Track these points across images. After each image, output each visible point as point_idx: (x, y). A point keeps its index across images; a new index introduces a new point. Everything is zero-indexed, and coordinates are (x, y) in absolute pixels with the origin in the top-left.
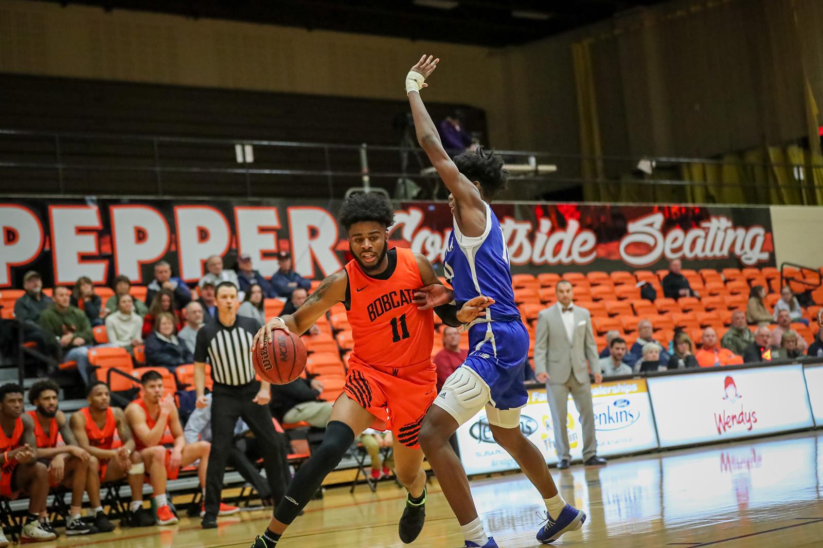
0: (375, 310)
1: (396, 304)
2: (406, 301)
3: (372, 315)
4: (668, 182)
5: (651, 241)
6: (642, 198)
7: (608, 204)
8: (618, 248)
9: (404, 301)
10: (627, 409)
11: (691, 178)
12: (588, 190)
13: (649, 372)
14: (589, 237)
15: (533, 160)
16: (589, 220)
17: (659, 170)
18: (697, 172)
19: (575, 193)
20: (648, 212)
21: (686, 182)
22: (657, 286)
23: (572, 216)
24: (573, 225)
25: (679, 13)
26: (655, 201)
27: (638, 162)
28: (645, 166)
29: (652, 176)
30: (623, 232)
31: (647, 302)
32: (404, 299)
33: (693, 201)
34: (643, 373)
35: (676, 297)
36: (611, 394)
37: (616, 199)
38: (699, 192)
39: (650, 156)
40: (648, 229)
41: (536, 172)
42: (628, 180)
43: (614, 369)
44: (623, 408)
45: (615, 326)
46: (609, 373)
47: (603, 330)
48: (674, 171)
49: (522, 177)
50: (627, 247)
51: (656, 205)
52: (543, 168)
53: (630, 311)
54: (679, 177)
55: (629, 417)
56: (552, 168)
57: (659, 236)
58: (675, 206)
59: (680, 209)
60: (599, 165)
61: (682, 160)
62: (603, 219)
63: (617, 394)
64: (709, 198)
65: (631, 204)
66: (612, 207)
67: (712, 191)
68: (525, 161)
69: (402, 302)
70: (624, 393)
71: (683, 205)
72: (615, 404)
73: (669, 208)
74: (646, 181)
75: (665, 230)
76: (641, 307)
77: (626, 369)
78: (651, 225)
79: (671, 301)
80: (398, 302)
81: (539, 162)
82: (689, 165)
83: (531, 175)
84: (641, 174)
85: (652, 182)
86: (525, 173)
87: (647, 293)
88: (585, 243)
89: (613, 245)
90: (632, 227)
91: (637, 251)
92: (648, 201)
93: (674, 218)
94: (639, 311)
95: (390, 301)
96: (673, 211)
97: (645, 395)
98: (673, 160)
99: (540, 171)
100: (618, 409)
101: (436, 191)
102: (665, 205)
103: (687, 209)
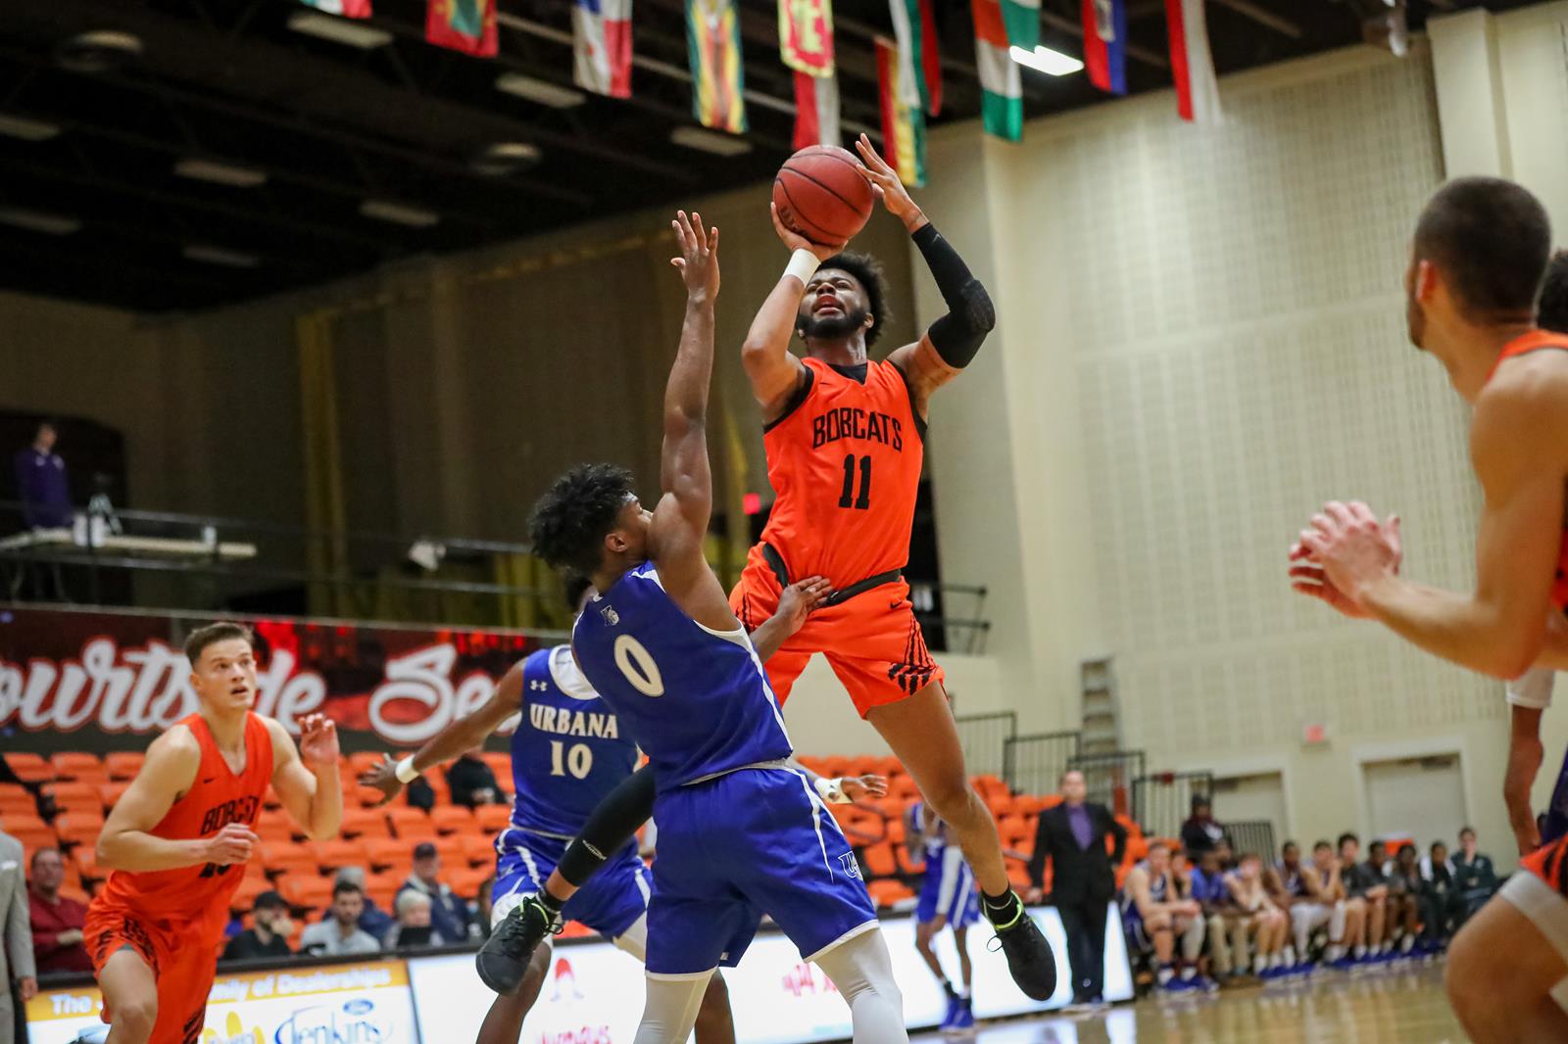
0: (825, 428)
1: (859, 433)
2: (878, 434)
3: (820, 435)
4: (464, 587)
5: (429, 697)
6: (418, 615)
7: (353, 624)
8: (366, 708)
9: (874, 434)
10: (370, 1017)
11: (511, 581)
12: (317, 595)
13: (414, 948)
14: (313, 686)
15: (210, 534)
16: (314, 652)
17: (452, 562)
18: (521, 569)
19: (291, 599)
20: (427, 641)
21: (500, 589)
22: (437, 782)
23: (284, 645)
24: (283, 660)
25: (501, 272)
26: (441, 619)
27: (410, 545)
28: (425, 554)
29: (437, 574)
30: (378, 678)
31: (415, 814)
32: (874, 430)
33: (514, 624)
34: (402, 950)
35: (472, 805)
36: (340, 989)
37: (367, 614)
38: (524, 607)
39: (435, 535)
40: (426, 675)
41: (216, 556)
42: (390, 579)
43: (341, 941)
44: (362, 1016)
45: (355, 858)
46: (333, 949)
47: (331, 863)
48: (479, 565)
49: (186, 566)
50: (385, 707)
51: (445, 629)
52: (230, 549)
53: (385, 830)
54: (488, 577)
55: (372, 1034)
56: (247, 550)
57: (445, 687)
58: (478, 632)
59: (488, 638)
60: (340, 548)
61: (492, 546)
62: (340, 651)
63: (352, 988)
64: (543, 620)
65: (394, 626)
66: (359, 631)
67: (549, 606)
68: (193, 533)
69: (870, 434)
70: (363, 988)
71: (494, 631)
72: (346, 1007)
73: (467, 636)
74: (425, 583)
75: (457, 677)
76: (407, 822)
77: (366, 943)
78: (431, 666)
79: (461, 812)
80: (863, 431)
81: (223, 537)
82: (508, 556)
83: (206, 562)
84: (415, 569)
85: (437, 585)
86: (194, 557)
87: (419, 796)
88: (303, 696)
89: (355, 703)
90: (395, 668)
91: (402, 715)
92: (428, 619)
93: (475, 654)
94: (402, 829)
95: (851, 422)
96: (474, 641)
97: (404, 991)
98: (478, 545)
99: (222, 555)
100: (352, 1019)
101: (16, 585)
102: (460, 629)
103: (500, 638)
